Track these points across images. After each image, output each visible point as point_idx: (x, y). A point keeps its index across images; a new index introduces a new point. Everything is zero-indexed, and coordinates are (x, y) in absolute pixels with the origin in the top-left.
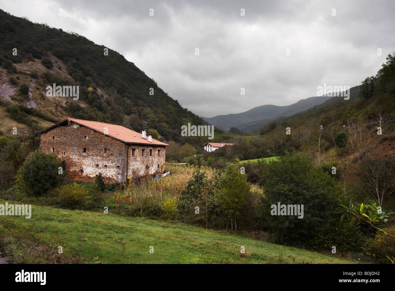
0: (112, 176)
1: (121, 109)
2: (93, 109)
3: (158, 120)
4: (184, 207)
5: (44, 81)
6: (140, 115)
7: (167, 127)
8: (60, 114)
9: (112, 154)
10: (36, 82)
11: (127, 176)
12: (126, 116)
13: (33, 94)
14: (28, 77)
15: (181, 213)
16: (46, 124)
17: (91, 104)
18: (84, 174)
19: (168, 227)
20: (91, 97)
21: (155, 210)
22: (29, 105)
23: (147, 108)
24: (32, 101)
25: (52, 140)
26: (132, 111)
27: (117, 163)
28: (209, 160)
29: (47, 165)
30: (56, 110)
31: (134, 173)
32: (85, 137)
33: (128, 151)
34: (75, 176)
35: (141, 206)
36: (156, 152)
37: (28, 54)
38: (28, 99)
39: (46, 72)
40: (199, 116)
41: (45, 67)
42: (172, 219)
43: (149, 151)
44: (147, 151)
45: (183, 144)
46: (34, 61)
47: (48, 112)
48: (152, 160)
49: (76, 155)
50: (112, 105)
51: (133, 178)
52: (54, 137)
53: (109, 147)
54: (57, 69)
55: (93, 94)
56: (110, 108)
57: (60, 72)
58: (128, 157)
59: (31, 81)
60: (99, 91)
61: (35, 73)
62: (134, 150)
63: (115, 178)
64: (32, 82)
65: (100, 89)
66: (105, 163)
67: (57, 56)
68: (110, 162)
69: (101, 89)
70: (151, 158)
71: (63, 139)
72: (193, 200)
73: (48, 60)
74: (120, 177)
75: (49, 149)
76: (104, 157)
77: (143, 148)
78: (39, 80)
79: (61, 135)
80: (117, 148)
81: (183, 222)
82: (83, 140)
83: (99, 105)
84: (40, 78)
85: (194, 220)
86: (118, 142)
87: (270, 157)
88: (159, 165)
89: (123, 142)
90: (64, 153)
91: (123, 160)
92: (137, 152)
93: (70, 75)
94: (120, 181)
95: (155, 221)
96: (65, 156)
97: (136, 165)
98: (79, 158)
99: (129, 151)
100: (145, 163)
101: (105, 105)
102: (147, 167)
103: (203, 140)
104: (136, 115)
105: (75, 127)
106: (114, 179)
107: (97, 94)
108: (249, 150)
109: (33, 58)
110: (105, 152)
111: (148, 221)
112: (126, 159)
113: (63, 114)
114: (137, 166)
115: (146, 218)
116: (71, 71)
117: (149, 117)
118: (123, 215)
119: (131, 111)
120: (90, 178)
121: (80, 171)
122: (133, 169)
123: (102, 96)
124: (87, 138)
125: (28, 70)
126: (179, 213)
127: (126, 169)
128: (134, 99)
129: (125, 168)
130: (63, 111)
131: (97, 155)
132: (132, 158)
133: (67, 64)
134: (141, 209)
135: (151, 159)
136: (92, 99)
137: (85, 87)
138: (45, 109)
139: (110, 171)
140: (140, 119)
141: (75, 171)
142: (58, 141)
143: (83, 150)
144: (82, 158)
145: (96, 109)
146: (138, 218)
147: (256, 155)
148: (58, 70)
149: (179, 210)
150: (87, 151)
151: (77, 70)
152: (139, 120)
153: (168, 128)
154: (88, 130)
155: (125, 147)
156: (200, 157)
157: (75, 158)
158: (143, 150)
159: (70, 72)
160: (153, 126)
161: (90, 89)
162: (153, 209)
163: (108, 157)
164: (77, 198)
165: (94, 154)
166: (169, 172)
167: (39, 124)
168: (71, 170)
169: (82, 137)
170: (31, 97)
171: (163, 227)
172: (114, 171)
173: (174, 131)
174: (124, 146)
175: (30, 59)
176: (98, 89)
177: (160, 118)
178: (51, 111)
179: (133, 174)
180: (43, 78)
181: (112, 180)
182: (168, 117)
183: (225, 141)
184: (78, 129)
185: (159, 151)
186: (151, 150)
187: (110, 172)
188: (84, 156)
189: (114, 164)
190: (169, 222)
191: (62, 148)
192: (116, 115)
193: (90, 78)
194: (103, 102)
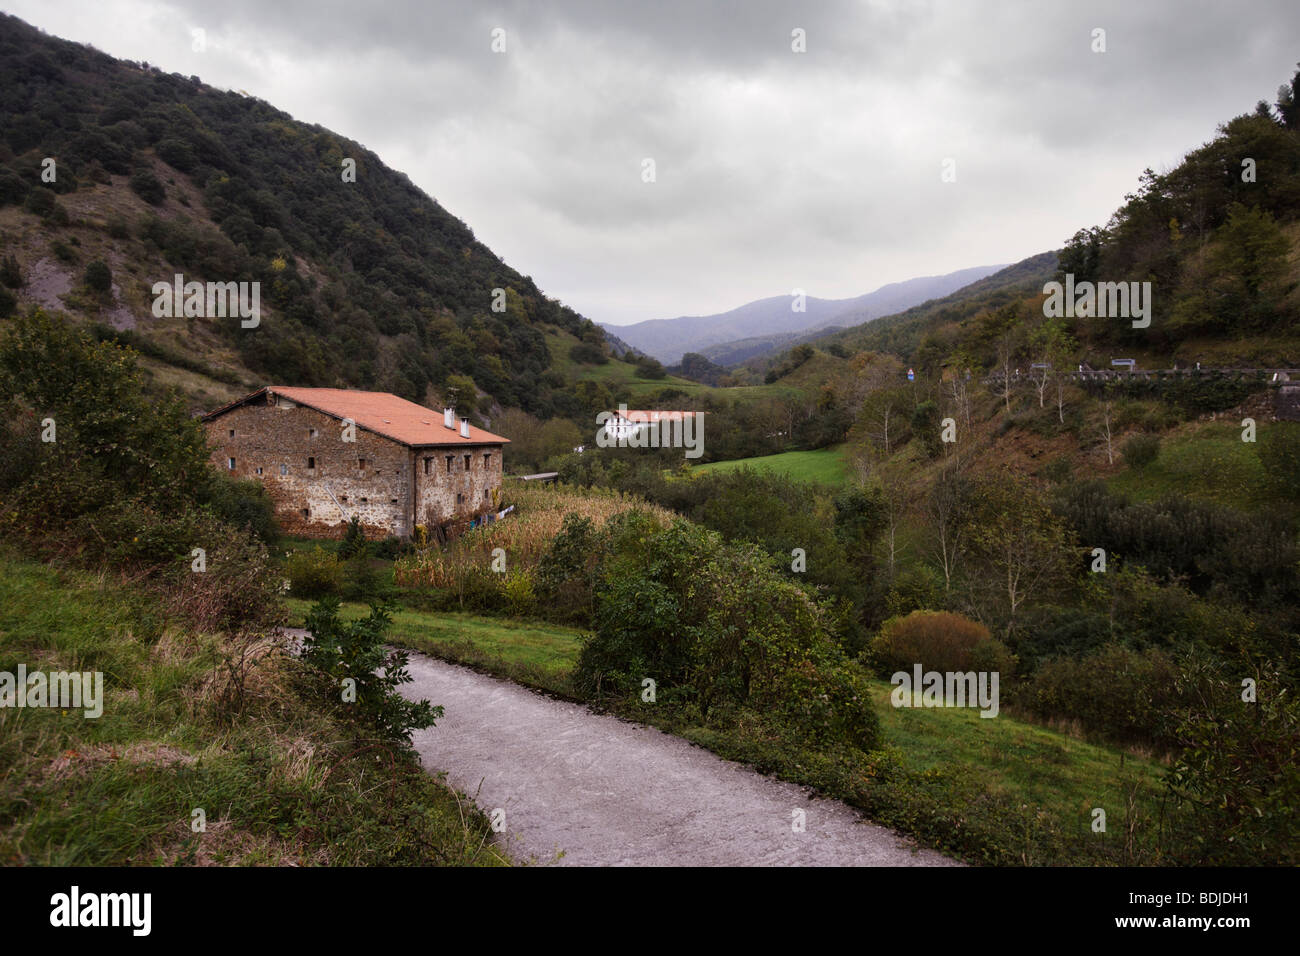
0: (380, 523)
1: (368, 317)
2: (292, 324)
3: (475, 347)
4: (546, 591)
5: (147, 247)
6: (422, 333)
7: (501, 366)
8: (200, 343)
9: (378, 472)
10: (124, 251)
11: (415, 522)
12: (383, 340)
13: (120, 286)
14: (101, 235)
15: (541, 602)
16: (171, 375)
17: (283, 308)
18: (313, 519)
19: (517, 628)
20: (281, 286)
21: (488, 598)
22: (115, 319)
23: (441, 309)
24: (122, 307)
25: (229, 439)
26: (401, 325)
27: (390, 493)
28: (614, 467)
29: (243, 507)
30: (191, 332)
31: (430, 513)
32: (312, 431)
33: (415, 464)
34: (290, 523)
35: (460, 590)
36: (479, 462)
37: (89, 161)
38: (112, 305)
39: (150, 219)
40: (594, 321)
41: (144, 199)
42: (524, 615)
43: (464, 459)
44: (459, 461)
45: (546, 415)
46: (110, 184)
47: (171, 338)
48: (471, 480)
49: (290, 474)
50: (343, 307)
51: (428, 525)
52: (232, 432)
53: (371, 455)
54: (177, 203)
55: (289, 279)
56: (336, 316)
57: (187, 213)
58: (415, 479)
59: (112, 248)
60: (304, 267)
61: (120, 224)
62: (428, 460)
63: (388, 528)
64: (114, 250)
65: (303, 258)
66: (363, 493)
67: (171, 164)
68: (375, 490)
69: (307, 258)
70: (467, 476)
71: (256, 436)
72: (566, 575)
73: (151, 179)
74: (398, 524)
75: (223, 459)
76: (360, 479)
77: (448, 455)
78: (133, 245)
79: (251, 427)
80: (390, 457)
81: (545, 619)
82: (307, 439)
83: (306, 310)
84: (133, 238)
85: (566, 615)
86: (393, 444)
87: (778, 453)
88: (486, 491)
89: (405, 445)
90: (261, 469)
91: (406, 485)
92: (435, 464)
93: (217, 220)
94: (399, 534)
95: (491, 620)
96: (262, 478)
97: (436, 495)
98: (299, 481)
99: (418, 463)
100: (454, 488)
101: (321, 309)
102: (460, 498)
103: (604, 401)
104: (412, 336)
105: (285, 407)
106: (385, 530)
107: (299, 279)
108: (724, 435)
109: (105, 174)
110: (362, 468)
111: (477, 619)
112: (411, 484)
113: (211, 344)
114: (437, 498)
115: (472, 613)
116: (216, 209)
117: (448, 339)
118: (425, 610)
119: (397, 322)
120: (326, 527)
121: (301, 511)
122: (428, 506)
123: (313, 283)
124: (316, 434)
125: (96, 212)
126: (538, 602)
127: (413, 506)
128: (404, 284)
129: (410, 504)
130: (211, 334)
131: (342, 476)
132: (424, 479)
133: (204, 186)
134: (461, 598)
135: (467, 478)
136: (284, 294)
137: (262, 259)
138: (163, 331)
139: (374, 511)
140: (424, 345)
141: (290, 513)
142: (244, 440)
143: (307, 463)
144: (305, 481)
145: (298, 323)
146: (455, 613)
147: (740, 449)
148: (179, 207)
149: (537, 595)
150: (316, 466)
151: (236, 206)
152: (421, 349)
153: (505, 368)
154: (318, 416)
155: (410, 455)
156: (591, 459)
157: (288, 481)
158: (450, 459)
159: (216, 212)
160: (462, 366)
161: (279, 264)
162: (484, 595)
163: (369, 478)
164: (324, 578)
165: (334, 472)
166: (512, 507)
167: (155, 379)
168: (280, 510)
169: (303, 432)
170: (116, 295)
171: (508, 628)
172: (385, 511)
173: (520, 377)
174: (406, 453)
175: (96, 178)
176: (298, 259)
177: (481, 340)
178: (178, 337)
179: (428, 516)
180: (143, 237)
181: (381, 532)
182: (503, 336)
183: (664, 404)
184: (292, 413)
185: (486, 456)
186: (467, 458)
187: (375, 514)
188: (310, 476)
189: (384, 494)
190: (518, 621)
191: (255, 459)
192: (356, 338)
193: (275, 230)
194: (318, 301)
